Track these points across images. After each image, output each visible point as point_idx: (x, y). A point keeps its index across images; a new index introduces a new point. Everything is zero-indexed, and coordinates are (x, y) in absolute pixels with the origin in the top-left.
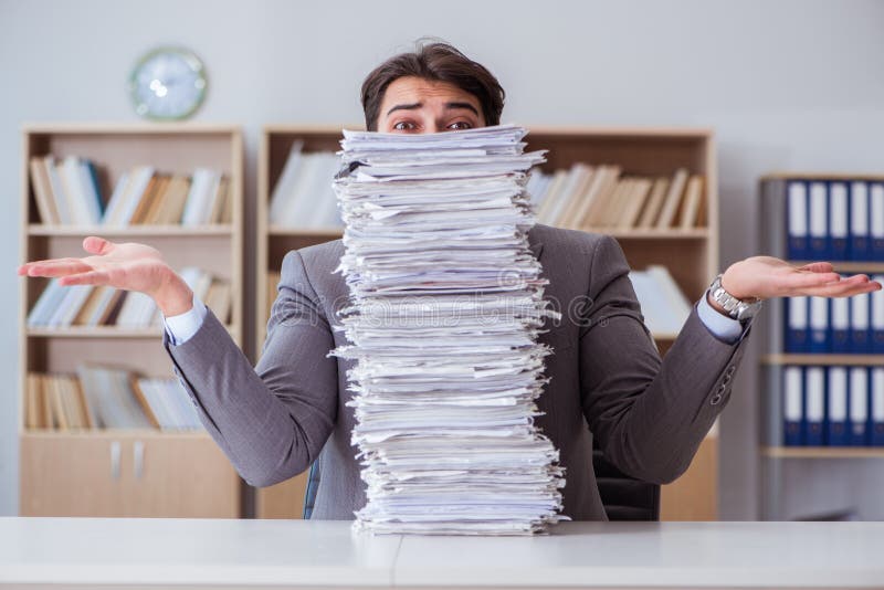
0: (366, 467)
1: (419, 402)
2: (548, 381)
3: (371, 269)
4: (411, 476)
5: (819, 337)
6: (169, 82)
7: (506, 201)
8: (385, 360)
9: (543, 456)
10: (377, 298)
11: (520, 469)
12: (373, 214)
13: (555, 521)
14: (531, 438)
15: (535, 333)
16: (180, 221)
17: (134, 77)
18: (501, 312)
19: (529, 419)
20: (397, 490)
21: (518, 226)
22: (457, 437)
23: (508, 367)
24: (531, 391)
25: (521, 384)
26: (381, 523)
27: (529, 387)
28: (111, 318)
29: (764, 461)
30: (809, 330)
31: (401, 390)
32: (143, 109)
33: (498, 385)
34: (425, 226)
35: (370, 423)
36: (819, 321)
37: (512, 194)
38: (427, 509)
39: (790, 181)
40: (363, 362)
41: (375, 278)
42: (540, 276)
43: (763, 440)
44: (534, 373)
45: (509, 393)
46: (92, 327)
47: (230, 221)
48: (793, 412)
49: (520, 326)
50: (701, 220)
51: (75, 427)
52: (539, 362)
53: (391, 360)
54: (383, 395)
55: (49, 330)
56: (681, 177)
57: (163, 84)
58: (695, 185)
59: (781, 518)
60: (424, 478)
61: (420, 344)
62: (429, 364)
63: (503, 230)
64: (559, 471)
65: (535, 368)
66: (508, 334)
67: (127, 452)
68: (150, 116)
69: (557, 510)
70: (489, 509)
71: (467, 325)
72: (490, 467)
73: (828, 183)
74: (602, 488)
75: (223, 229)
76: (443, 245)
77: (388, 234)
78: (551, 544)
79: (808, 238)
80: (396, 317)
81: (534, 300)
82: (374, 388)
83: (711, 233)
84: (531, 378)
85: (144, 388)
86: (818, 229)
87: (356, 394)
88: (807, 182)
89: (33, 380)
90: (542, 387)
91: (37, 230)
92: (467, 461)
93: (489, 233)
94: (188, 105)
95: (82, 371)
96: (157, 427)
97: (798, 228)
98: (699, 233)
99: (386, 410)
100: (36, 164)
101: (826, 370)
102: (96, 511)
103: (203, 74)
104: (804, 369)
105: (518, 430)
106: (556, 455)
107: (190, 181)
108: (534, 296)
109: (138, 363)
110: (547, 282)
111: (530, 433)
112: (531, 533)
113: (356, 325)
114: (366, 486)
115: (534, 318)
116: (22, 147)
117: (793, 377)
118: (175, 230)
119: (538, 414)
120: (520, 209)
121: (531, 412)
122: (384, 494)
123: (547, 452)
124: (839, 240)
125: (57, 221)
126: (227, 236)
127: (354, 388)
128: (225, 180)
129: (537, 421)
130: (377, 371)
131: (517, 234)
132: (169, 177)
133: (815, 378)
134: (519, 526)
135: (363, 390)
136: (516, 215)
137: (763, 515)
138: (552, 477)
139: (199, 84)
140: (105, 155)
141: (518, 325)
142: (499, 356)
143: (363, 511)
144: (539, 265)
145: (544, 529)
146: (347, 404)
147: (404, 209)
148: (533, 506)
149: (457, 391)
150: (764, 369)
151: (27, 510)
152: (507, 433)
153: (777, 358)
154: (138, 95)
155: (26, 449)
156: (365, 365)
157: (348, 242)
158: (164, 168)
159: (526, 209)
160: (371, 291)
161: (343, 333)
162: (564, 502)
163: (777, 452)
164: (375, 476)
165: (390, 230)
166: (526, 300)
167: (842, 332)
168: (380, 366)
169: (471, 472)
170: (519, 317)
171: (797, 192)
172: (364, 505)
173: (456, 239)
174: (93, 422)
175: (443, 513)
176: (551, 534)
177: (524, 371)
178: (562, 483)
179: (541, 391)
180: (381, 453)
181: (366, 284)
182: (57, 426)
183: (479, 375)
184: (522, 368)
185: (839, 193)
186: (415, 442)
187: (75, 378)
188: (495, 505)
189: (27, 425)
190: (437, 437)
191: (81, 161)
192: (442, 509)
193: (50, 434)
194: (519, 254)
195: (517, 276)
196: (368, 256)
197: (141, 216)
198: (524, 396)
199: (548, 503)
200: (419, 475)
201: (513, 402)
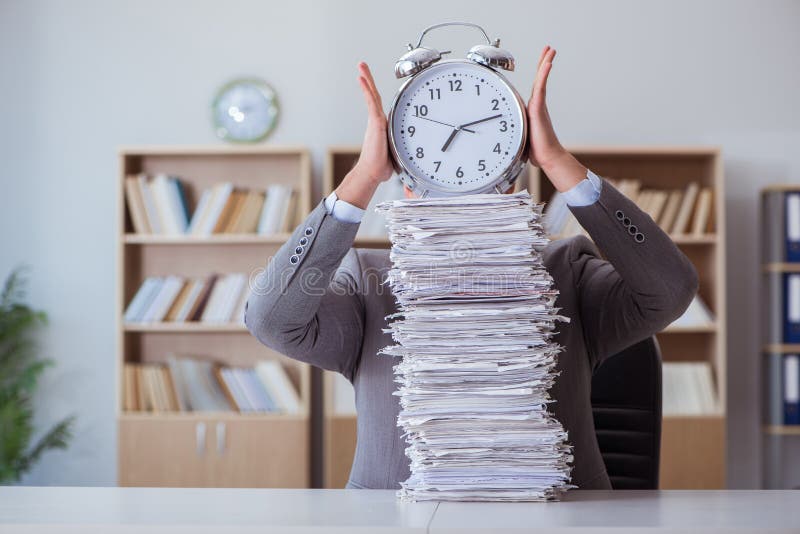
0: (410, 445)
1: (451, 392)
3: (413, 281)
4: (445, 452)
6: (246, 109)
7: (524, 225)
8: (424, 357)
9: (553, 436)
10: (418, 305)
11: (535, 447)
12: (415, 235)
13: (565, 490)
14: (544, 421)
15: (547, 334)
16: (255, 230)
17: (215, 104)
18: (519, 317)
19: (543, 406)
20: (435, 465)
21: (533, 246)
22: (484, 420)
23: (525, 363)
24: (544, 383)
25: (536, 376)
26: (421, 491)
27: (543, 380)
28: (197, 315)
29: (766, 438)
31: (438, 383)
32: (222, 132)
33: (518, 378)
34: (456, 246)
35: (413, 409)
37: (529, 219)
38: (458, 480)
39: (788, 193)
40: (406, 359)
41: (415, 289)
42: (552, 288)
43: (766, 420)
44: (548, 367)
45: (527, 384)
46: (179, 323)
48: (792, 394)
49: (536, 329)
50: (710, 227)
51: (165, 410)
52: (551, 359)
53: (430, 357)
54: (422, 386)
55: (142, 325)
56: (692, 190)
57: (240, 111)
58: (705, 197)
59: (782, 487)
60: (456, 455)
61: (453, 344)
62: (461, 360)
63: (520, 249)
64: (568, 448)
65: (548, 364)
66: (526, 336)
67: (210, 431)
68: (230, 139)
69: (567, 482)
70: (510, 480)
71: (491, 329)
72: (510, 445)
74: (607, 462)
76: (471, 261)
77: (427, 252)
78: (562, 509)
80: (433, 321)
81: (547, 307)
82: (415, 380)
83: (719, 239)
84: (544, 372)
85: (227, 376)
87: (401, 385)
89: (129, 370)
90: (554, 380)
91: (132, 239)
92: (491, 440)
93: (509, 251)
94: (263, 129)
95: (172, 361)
96: (236, 409)
97: (795, 233)
98: (708, 238)
99: (425, 398)
100: (131, 182)
103: (275, 102)
105: (534, 415)
107: (264, 195)
108: (548, 304)
109: (220, 354)
110: (558, 293)
111: (544, 417)
112: (544, 500)
113: (400, 328)
114: (410, 461)
115: (547, 322)
116: (118, 166)
117: (792, 365)
118: (251, 238)
119: (550, 401)
120: (536, 232)
121: (545, 399)
122: (424, 468)
123: (557, 434)
125: (149, 231)
127: (399, 380)
128: (295, 195)
129: (550, 408)
130: (418, 365)
131: (532, 253)
132: (246, 192)
134: (535, 494)
135: (407, 382)
136: (531, 237)
137: (766, 485)
138: (561, 454)
139: (272, 112)
140: (190, 173)
141: (534, 328)
142: (517, 354)
143: (407, 481)
144: (551, 278)
145: (554, 496)
147: (439, 231)
148: (546, 478)
150: (766, 357)
151: (124, 482)
152: (524, 417)
153: (777, 348)
154: (219, 120)
155: (124, 429)
156: (409, 361)
157: (394, 258)
158: (242, 184)
159: (541, 232)
160: (413, 300)
161: (390, 335)
162: (572, 474)
163: (778, 429)
164: (416, 453)
165: (428, 249)
166: (541, 308)
168: (420, 362)
169: (495, 449)
170: (536, 322)
171: (794, 204)
172: (408, 477)
173: (483, 257)
174: (181, 404)
175: (471, 483)
176: (562, 500)
177: (539, 366)
178: (571, 459)
179: (553, 383)
180: (421, 434)
181: (409, 294)
182: (150, 409)
183: (501, 369)
184: (537, 364)
186: (448, 425)
187: (165, 367)
188: (515, 477)
189: (125, 409)
190: (467, 420)
191: (170, 178)
192: (470, 481)
193: (143, 416)
194: (534, 269)
195: (533, 287)
196: (410, 271)
197: (223, 226)
198: (539, 386)
199: (558, 475)
200: (452, 452)
201: (530, 391)
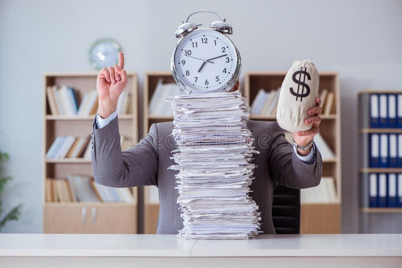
0: (183, 212)
1: (203, 187)
2: (254, 178)
3: (184, 134)
4: (200, 216)
5: (384, 161)
6: (106, 54)
7: (237, 107)
8: (190, 170)
9: (252, 208)
10: (187, 146)
11: (243, 213)
12: (185, 112)
13: (257, 234)
14: (247, 201)
15: (249, 159)
17: (91, 51)
18: (235, 151)
19: (247, 194)
20: (195, 222)
21: (242, 117)
22: (218, 201)
23: (238, 173)
24: (247, 182)
25: (243, 179)
26: (188, 234)
27: (247, 181)
28: (82, 155)
29: (361, 214)
30: (380, 158)
31: (197, 183)
32: (94, 65)
33: (235, 180)
34: (205, 117)
35: (185, 195)
36: (384, 154)
37: (240, 104)
38: (206, 229)
39: (371, 94)
40: (181, 171)
41: (186, 138)
42: (251, 137)
43: (361, 205)
44: (249, 175)
45: (239, 183)
46: (73, 159)
47: (132, 113)
48: (373, 193)
50: (333, 111)
51: (67, 201)
52: (250, 171)
53: (192, 170)
54: (189, 184)
55: (55, 160)
56: (324, 93)
57: (103, 55)
58: (331, 97)
60: (205, 217)
61: (204, 164)
62: (207, 172)
63: (235, 119)
65: (249, 173)
66: (238, 160)
67: (88, 213)
68: (98, 68)
69: (258, 229)
70: (231, 229)
71: (222, 157)
72: (231, 212)
73: (387, 95)
75: (129, 116)
76: (212, 124)
77: (191, 120)
79: (379, 118)
80: (194, 153)
82: (186, 181)
83: (338, 117)
84: (247, 177)
86: (383, 114)
87: (179, 184)
88: (379, 95)
89: (49, 181)
91: (50, 117)
92: (222, 210)
93: (230, 120)
95: (70, 177)
96: (101, 200)
97: (375, 114)
98: (332, 117)
99: (190, 190)
100: (49, 90)
101: (387, 175)
102: (77, 231)
103: (120, 50)
104: (378, 175)
105: (242, 198)
106: (257, 208)
108: (249, 145)
111: (247, 199)
112: (247, 238)
113: (178, 156)
114: (183, 220)
115: (248, 154)
116: (43, 82)
117: (373, 178)
120: (243, 110)
121: (248, 190)
122: (190, 223)
123: (253, 207)
124: (392, 119)
125: (58, 113)
126: (131, 120)
127: (178, 182)
128: (130, 95)
129: (250, 194)
130: (187, 174)
131: (241, 120)
133: (383, 178)
134: (243, 235)
135: (181, 182)
136: (241, 113)
138: (255, 217)
140: (79, 85)
141: (242, 156)
142: (234, 169)
144: (250, 133)
145: (252, 236)
146: (175, 188)
147: (197, 110)
148: (248, 228)
149: (219, 182)
150: (361, 174)
152: (238, 199)
153: (366, 170)
154: (92, 59)
155: (46, 210)
156: (182, 173)
157: (175, 123)
160: (184, 143)
161: (173, 160)
162: (261, 226)
163: (367, 210)
164: (186, 216)
165: (191, 119)
166: (245, 147)
167: (394, 158)
169: (224, 214)
170: (243, 153)
171: (374, 99)
172: (182, 228)
173: (218, 122)
174: (74, 198)
175: (212, 230)
176: (256, 239)
177: (245, 174)
178: (260, 219)
180: (188, 207)
181: (182, 140)
182: (59, 201)
183: (227, 176)
184: (243, 173)
185: (392, 99)
186: (202, 203)
187: (66, 180)
189: (46, 201)
190: (210, 201)
191: (68, 88)
192: (212, 229)
193: (56, 204)
194: (242, 128)
195: (242, 137)
196: (184, 129)
197: (94, 111)
198: (245, 184)
199: (254, 226)
200: (203, 215)
201: (240, 187)
